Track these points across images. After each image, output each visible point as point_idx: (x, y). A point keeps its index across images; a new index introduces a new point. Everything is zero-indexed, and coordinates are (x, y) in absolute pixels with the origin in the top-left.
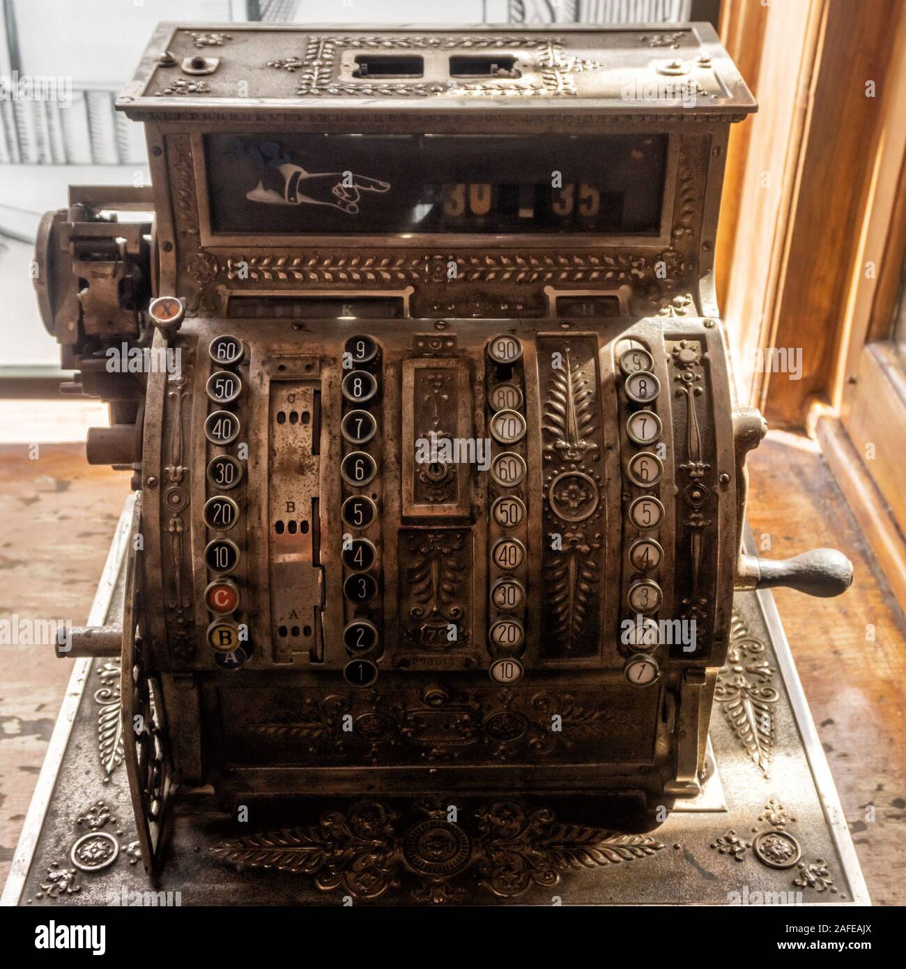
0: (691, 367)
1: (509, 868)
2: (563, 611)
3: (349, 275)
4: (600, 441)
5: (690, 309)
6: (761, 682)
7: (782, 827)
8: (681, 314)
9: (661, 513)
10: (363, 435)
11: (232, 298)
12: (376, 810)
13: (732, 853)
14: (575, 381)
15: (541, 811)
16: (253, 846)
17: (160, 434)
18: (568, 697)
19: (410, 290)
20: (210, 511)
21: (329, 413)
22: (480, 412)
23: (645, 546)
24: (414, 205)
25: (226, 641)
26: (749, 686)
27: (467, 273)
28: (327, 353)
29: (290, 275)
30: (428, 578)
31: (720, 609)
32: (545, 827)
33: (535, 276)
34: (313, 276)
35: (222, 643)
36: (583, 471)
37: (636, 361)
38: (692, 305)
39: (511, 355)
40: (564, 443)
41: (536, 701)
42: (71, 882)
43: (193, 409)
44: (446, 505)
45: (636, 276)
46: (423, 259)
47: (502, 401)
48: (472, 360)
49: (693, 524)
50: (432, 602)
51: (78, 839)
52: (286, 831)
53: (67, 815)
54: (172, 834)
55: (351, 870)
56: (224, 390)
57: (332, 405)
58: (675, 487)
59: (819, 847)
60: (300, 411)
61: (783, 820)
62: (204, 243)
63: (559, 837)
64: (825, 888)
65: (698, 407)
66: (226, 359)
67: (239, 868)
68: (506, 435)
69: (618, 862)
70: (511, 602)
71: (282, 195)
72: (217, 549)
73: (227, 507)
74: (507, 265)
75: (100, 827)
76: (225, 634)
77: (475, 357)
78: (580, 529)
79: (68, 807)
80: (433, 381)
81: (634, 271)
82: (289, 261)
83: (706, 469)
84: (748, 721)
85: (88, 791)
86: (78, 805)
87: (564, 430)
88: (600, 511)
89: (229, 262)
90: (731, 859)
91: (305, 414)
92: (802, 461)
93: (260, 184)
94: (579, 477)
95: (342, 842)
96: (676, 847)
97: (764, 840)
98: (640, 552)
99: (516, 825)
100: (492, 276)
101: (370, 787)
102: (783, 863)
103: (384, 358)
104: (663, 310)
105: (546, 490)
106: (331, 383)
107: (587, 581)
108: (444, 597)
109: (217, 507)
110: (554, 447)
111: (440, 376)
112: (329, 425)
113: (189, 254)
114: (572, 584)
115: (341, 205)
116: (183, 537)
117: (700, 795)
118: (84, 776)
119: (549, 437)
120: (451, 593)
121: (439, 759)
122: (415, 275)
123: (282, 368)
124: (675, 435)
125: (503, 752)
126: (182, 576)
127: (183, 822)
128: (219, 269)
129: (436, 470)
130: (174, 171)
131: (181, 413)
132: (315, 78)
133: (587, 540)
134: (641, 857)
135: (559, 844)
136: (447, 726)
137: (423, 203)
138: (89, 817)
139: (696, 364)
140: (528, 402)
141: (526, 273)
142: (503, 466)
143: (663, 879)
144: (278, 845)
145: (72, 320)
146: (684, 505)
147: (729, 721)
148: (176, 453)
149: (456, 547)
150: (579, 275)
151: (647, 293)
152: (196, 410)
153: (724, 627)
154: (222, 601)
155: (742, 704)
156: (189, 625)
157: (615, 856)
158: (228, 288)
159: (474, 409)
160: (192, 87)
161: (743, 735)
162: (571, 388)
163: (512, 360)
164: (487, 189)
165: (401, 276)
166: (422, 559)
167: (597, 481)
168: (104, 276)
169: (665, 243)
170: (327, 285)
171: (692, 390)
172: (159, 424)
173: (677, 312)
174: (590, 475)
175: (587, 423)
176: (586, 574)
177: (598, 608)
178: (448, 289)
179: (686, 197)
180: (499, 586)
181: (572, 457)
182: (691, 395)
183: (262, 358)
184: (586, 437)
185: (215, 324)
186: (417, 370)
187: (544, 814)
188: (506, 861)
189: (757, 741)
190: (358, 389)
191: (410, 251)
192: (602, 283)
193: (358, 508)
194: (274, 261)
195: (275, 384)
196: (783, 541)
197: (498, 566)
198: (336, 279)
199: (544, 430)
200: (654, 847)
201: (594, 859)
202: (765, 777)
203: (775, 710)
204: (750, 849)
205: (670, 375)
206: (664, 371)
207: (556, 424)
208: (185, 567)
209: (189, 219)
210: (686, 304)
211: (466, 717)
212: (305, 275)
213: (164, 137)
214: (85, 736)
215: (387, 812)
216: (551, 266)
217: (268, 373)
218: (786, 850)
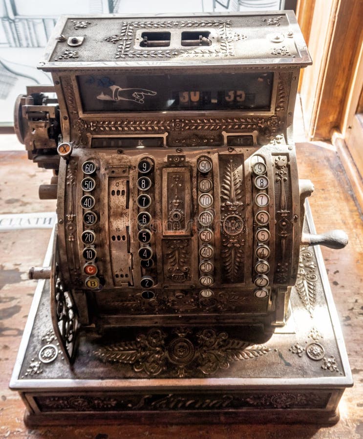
0: (282, 168)
1: (209, 361)
2: (229, 268)
3: (141, 128)
4: (244, 202)
5: (283, 141)
6: (311, 272)
7: (317, 341)
8: (279, 143)
9: (269, 236)
10: (146, 205)
11: (93, 138)
12: (158, 333)
13: (298, 353)
14: (234, 175)
15: (222, 334)
16: (110, 351)
17: (63, 201)
18: (232, 293)
19: (166, 134)
20: (84, 237)
21: (133, 191)
22: (195, 190)
23: (262, 249)
24: (167, 100)
25: (93, 285)
26: (306, 274)
27: (190, 126)
28: (132, 164)
29: (117, 128)
30: (175, 257)
31: (293, 267)
32: (224, 341)
33: (218, 127)
34: (126, 129)
35: (91, 286)
36: (237, 215)
37: (260, 168)
38: (284, 139)
39: (207, 169)
40: (229, 203)
41: (220, 294)
42: (39, 368)
43: (77, 190)
44: (180, 231)
45: (260, 126)
46: (171, 121)
47: (203, 186)
48: (191, 167)
49: (283, 235)
50: (176, 265)
51: (42, 347)
52: (123, 344)
53: (38, 336)
54: (78, 345)
55: (148, 362)
56: (88, 185)
57: (134, 188)
58: (275, 221)
59: (332, 351)
60: (121, 190)
61: (318, 338)
62: (80, 117)
63: (229, 346)
64: (334, 370)
65: (285, 186)
66: (89, 172)
67: (104, 361)
68: (205, 204)
69: (252, 358)
70: (208, 269)
71: (112, 97)
72: (87, 252)
73: (91, 235)
74: (206, 123)
75: (51, 342)
76: (93, 283)
77: (193, 165)
78: (236, 238)
79: (38, 332)
80: (175, 178)
81: (259, 125)
82: (116, 123)
83: (288, 213)
84: (305, 290)
85: (46, 325)
86: (42, 332)
87: (229, 197)
88: (244, 231)
89: (91, 123)
90: (297, 356)
91: (123, 191)
92: (329, 155)
93: (102, 93)
94: (236, 217)
95: (144, 349)
96: (275, 351)
97: (310, 347)
98: (260, 251)
99: (212, 340)
100: (200, 127)
101: (156, 323)
102: (318, 358)
103: (155, 166)
104: (271, 142)
105: (222, 223)
106: (133, 178)
107: (239, 257)
108: (181, 264)
109: (87, 235)
110: (225, 205)
111: (178, 176)
112: (133, 197)
113: (75, 121)
114: (233, 259)
115: (137, 100)
116: (75, 242)
117: (285, 326)
118: (45, 318)
119: (223, 200)
120: (184, 262)
121: (182, 312)
122: (168, 128)
123: (113, 172)
124: (275, 199)
125: (208, 310)
126: (75, 258)
127: (83, 339)
128: (87, 126)
129: (176, 217)
130: (65, 90)
131: (72, 192)
132: (124, 48)
133: (239, 242)
134: (262, 355)
135: (229, 349)
136: (185, 303)
137: (171, 99)
138: (47, 337)
139: (285, 167)
140: (215, 185)
141: (215, 126)
142: (204, 217)
143: (270, 365)
144: (119, 350)
145: (31, 141)
146: (279, 228)
147: (297, 290)
148: (70, 209)
149: (186, 245)
150: (237, 126)
151: (265, 134)
152: (78, 191)
153: (295, 273)
154: (90, 271)
155: (303, 282)
156: (79, 275)
157: (251, 355)
158: (91, 134)
159: (192, 189)
160: (71, 55)
161: (303, 297)
162: (233, 178)
163: (207, 171)
164: (198, 93)
165: (163, 128)
166: (171, 250)
167: (243, 219)
168: (41, 127)
169: (272, 113)
170: (132, 132)
171: (283, 179)
172: (63, 197)
173: (277, 142)
174: (240, 216)
175: (239, 194)
176: (239, 255)
177: (244, 267)
178: (182, 133)
179: (281, 96)
180: (203, 264)
181: (232, 209)
182: (283, 181)
183: (105, 167)
184: (238, 200)
185: (86, 151)
186: (168, 173)
187: (223, 335)
188: (208, 357)
189: (308, 300)
190: (143, 185)
191: (166, 118)
192: (246, 130)
193: (144, 235)
194: (110, 123)
195: (111, 179)
196: (321, 190)
197: (202, 257)
198: (136, 129)
199: (221, 197)
200: (267, 351)
201: (243, 356)
202: (311, 317)
203: (316, 285)
204: (305, 351)
205: (274, 173)
206: (272, 171)
207: (226, 195)
208: (76, 254)
209: (73, 107)
210: (281, 139)
211: (192, 300)
212: (123, 128)
213: (60, 78)
214: (46, 299)
215: (162, 334)
216: (225, 123)
217: (108, 174)
218: (319, 352)
